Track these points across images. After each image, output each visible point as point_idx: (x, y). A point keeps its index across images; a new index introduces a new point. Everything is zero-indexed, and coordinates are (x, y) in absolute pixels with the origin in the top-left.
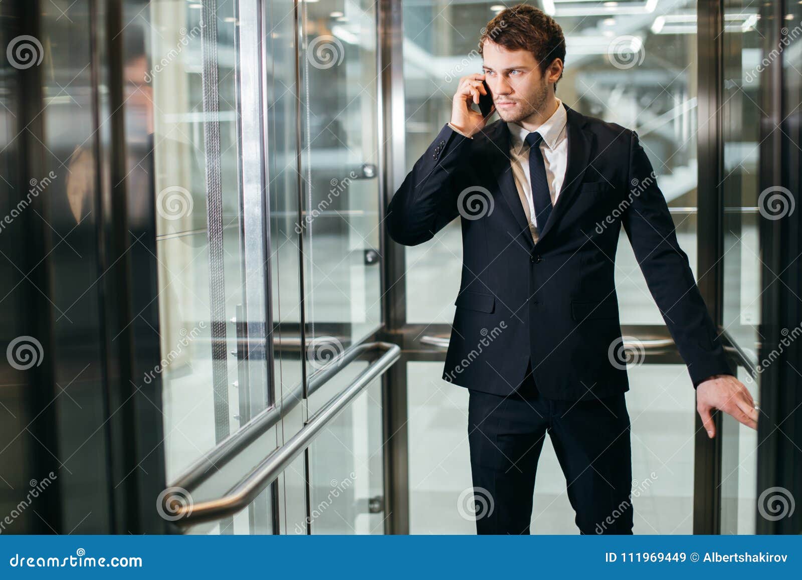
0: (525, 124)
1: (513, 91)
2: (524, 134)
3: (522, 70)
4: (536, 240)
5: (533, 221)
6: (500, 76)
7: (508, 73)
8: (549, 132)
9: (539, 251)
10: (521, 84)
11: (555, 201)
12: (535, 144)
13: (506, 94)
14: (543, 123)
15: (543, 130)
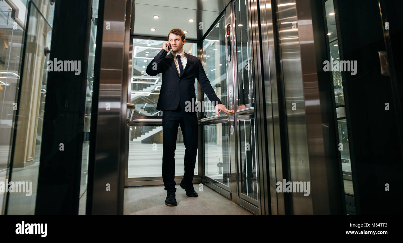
0: (176, 53)
1: (176, 44)
2: (176, 55)
3: (179, 40)
4: (180, 76)
5: (179, 72)
6: (174, 41)
7: (176, 40)
8: (182, 55)
9: (181, 78)
10: (178, 43)
11: (184, 69)
12: (179, 57)
13: (175, 44)
14: (180, 53)
15: (181, 54)
